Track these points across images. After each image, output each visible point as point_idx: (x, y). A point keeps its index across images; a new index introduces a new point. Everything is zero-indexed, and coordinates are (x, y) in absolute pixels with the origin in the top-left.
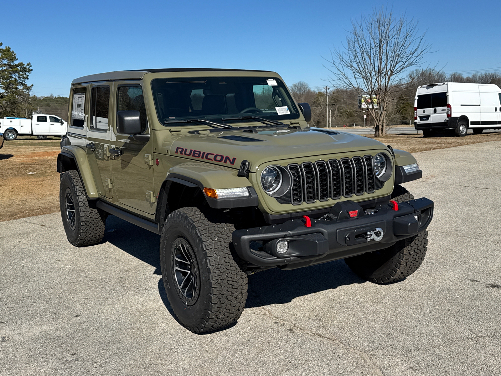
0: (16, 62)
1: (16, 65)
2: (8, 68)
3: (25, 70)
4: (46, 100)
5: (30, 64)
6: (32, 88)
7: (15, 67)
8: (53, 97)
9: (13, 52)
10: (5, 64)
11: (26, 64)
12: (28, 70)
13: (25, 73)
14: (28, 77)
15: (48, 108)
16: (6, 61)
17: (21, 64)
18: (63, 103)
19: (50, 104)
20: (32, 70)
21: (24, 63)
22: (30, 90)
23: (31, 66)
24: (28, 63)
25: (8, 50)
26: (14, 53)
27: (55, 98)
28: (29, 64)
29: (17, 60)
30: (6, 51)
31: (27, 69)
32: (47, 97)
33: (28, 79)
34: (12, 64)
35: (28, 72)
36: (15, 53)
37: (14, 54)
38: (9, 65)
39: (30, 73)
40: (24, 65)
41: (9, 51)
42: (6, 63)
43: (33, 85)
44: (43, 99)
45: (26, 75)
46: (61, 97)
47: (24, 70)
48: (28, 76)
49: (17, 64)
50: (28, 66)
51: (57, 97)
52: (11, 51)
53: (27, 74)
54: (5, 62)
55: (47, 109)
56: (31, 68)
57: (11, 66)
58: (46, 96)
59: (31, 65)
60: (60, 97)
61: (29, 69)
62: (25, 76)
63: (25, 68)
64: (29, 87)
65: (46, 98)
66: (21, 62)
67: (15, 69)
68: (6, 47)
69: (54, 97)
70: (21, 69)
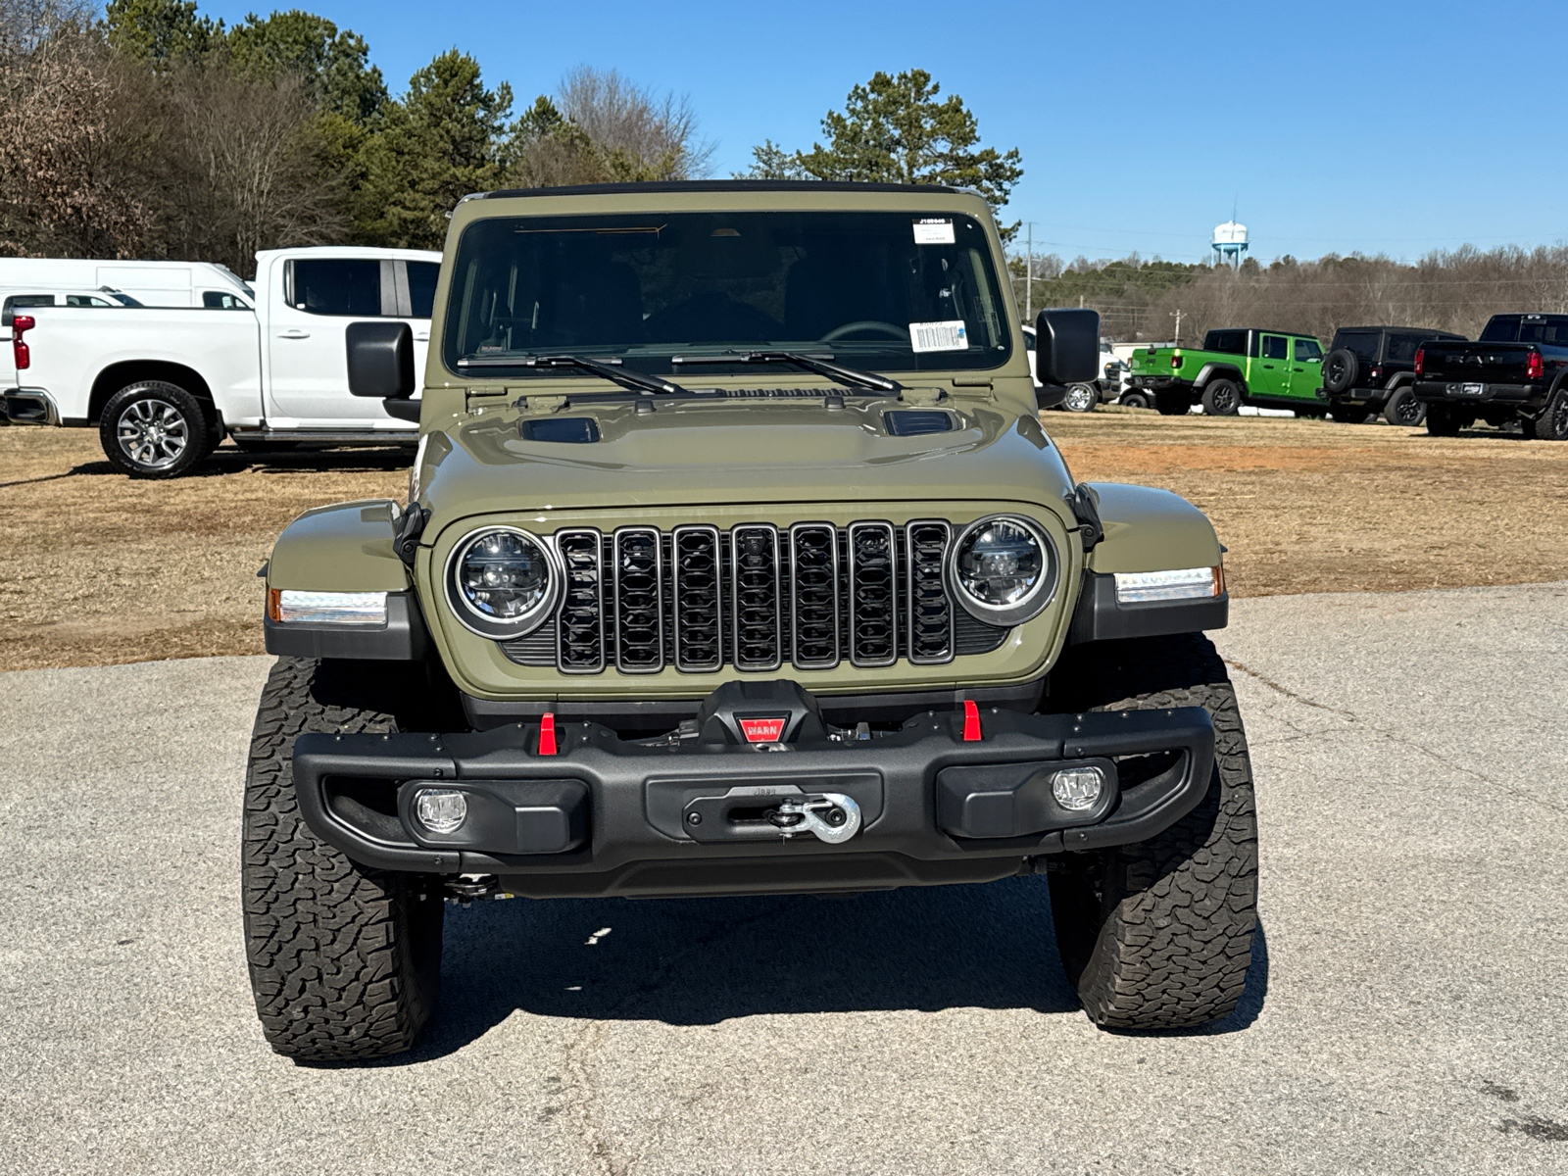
0: (975, 150)
1: (972, 157)
2: (950, 165)
3: (999, 173)
4: (1113, 272)
5: (1017, 153)
6: (1018, 234)
7: (970, 166)
8: (1137, 261)
9: (969, 115)
10: (941, 155)
11: (1005, 154)
12: (1009, 173)
13: (1000, 184)
14: (1008, 197)
15: (1115, 299)
16: (943, 143)
17: (989, 156)
18: (1167, 284)
19: (1126, 287)
20: (1021, 173)
21: (997, 152)
22: (1010, 240)
23: (1019, 161)
24: (1013, 149)
25: (955, 107)
26: (970, 117)
27: (1145, 266)
28: (1013, 155)
29: (978, 140)
30: (946, 112)
31: (1006, 171)
32: (1119, 264)
33: (1006, 202)
34: (961, 153)
35: (1008, 179)
36: (974, 119)
37: (972, 123)
38: (952, 158)
39: (1014, 184)
40: (998, 157)
41: (958, 110)
42: (946, 151)
43: (1019, 224)
44: (1105, 270)
45: (1001, 189)
46: (1165, 261)
47: (997, 173)
48: (1007, 193)
49: (976, 153)
50: (1010, 161)
51: (1150, 263)
52: (964, 109)
53: (1006, 185)
54: (942, 146)
55: (1112, 304)
56: (1018, 167)
57: (958, 162)
58: (1115, 260)
59: (1020, 156)
60: (1160, 263)
61: (1011, 169)
62: (997, 193)
63: (1001, 166)
64: (1006, 231)
65: (1113, 265)
66: (989, 148)
67: (970, 171)
68: (950, 99)
69: (1142, 262)
70: (987, 171)
